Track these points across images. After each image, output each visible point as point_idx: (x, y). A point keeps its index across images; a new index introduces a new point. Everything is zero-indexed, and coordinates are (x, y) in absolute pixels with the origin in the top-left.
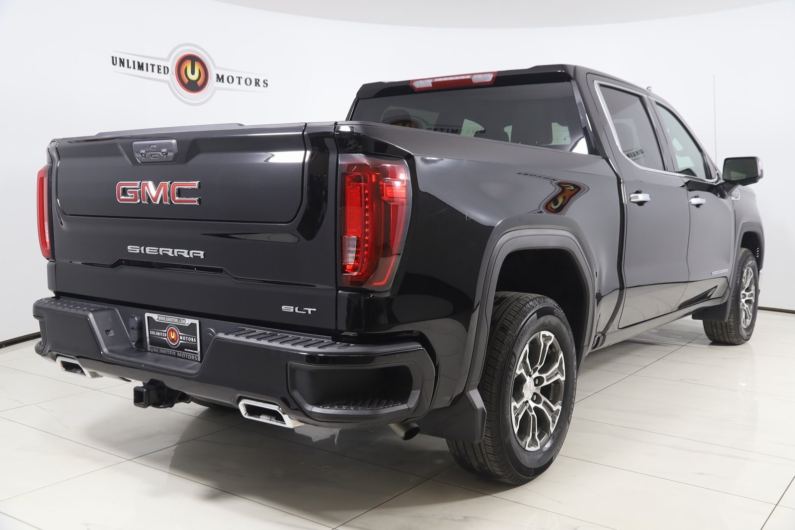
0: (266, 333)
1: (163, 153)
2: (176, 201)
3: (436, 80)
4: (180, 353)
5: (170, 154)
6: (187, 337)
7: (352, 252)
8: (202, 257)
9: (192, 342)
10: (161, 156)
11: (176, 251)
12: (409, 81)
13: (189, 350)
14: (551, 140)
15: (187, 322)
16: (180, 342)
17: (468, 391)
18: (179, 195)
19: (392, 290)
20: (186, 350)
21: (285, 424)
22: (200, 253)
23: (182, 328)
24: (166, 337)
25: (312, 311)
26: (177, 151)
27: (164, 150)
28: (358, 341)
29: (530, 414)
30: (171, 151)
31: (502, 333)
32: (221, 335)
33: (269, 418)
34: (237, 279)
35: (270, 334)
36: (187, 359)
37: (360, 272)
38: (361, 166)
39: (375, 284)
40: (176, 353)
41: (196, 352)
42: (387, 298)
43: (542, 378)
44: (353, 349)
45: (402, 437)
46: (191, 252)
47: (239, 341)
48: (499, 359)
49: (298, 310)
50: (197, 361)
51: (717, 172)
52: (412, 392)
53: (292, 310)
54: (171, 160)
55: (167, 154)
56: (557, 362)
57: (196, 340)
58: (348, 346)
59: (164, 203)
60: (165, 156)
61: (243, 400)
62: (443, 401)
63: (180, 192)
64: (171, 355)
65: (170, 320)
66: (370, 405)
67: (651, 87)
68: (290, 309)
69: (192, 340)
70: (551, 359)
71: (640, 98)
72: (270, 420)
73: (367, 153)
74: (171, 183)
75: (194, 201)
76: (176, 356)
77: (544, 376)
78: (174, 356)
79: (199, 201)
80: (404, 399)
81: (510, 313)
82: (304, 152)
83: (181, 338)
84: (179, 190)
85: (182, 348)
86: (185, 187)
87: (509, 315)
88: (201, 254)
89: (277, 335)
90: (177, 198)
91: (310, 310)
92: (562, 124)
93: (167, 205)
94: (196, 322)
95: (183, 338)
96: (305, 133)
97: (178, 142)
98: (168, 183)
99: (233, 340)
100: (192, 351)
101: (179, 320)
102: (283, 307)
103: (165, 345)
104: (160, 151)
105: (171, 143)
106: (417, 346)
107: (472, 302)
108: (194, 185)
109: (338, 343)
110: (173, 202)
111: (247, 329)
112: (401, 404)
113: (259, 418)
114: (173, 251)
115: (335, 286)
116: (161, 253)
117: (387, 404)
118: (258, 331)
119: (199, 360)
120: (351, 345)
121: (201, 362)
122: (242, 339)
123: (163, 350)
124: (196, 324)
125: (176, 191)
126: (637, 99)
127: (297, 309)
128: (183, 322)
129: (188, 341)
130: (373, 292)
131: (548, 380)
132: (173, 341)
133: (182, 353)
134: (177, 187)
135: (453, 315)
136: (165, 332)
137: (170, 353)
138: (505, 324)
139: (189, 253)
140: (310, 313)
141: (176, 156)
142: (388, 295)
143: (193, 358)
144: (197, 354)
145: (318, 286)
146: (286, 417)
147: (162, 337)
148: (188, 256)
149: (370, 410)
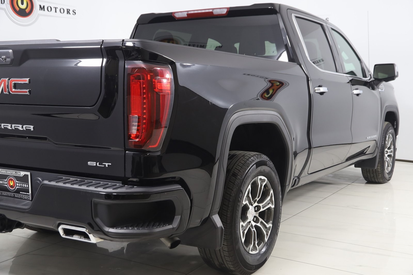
0: (77, 180)
1: (2, 59)
2: (13, 92)
3: (189, 12)
4: (17, 195)
5: (8, 60)
6: (22, 184)
7: (135, 126)
8: (32, 130)
9: (25, 187)
10: (1, 60)
11: (13, 125)
12: (172, 13)
13: (23, 193)
14: (264, 53)
15: (22, 174)
16: (17, 187)
17: (212, 216)
18: (15, 87)
19: (161, 151)
20: (21, 193)
21: (90, 240)
22: (30, 127)
23: (18, 178)
24: (7, 184)
25: (108, 165)
26: (13, 58)
27: (4, 57)
28: (139, 184)
29: (252, 230)
30: (8, 57)
31: (234, 178)
32: (46, 182)
33: (79, 237)
34: (57, 144)
35: (80, 180)
36: (22, 199)
37: (140, 138)
38: (141, 69)
39: (150, 146)
40: (14, 195)
41: (28, 194)
42: (158, 156)
43: (260, 206)
44: (136, 189)
45: (169, 247)
46: (24, 126)
47: (59, 186)
48: (232, 195)
49: (99, 165)
50: (29, 200)
51: (370, 73)
52: (175, 217)
53: (95, 165)
54: (9, 63)
55: (5, 59)
56: (269, 196)
57: (28, 185)
58: (133, 187)
59: (4, 93)
60: (5, 61)
61: (62, 225)
62: (196, 222)
63: (16, 86)
64: (11, 197)
65: (9, 172)
66: (148, 226)
67: (328, 18)
68: (94, 164)
69: (26, 186)
70: (265, 194)
71: (321, 25)
72: (80, 238)
73: (144, 61)
74: (9, 79)
75: (26, 92)
76: (14, 197)
77: (261, 205)
78: (12, 197)
79: (30, 92)
80: (170, 221)
81: (239, 164)
82: (102, 59)
83: (18, 184)
84: (15, 84)
85: (18, 191)
86: (19, 82)
87: (238, 166)
88: (32, 128)
89: (84, 181)
90: (14, 90)
91: (107, 164)
92: (272, 42)
93: (7, 94)
94: (28, 173)
95: (19, 185)
96: (102, 47)
97: (14, 51)
98: (7, 79)
99: (55, 185)
100: (25, 193)
101: (16, 172)
102: (89, 163)
103: (6, 190)
104: (1, 58)
105: (9, 52)
106: (179, 187)
107: (214, 158)
108: (26, 81)
109: (126, 186)
110: (11, 92)
111: (64, 178)
112: (168, 225)
113: (72, 237)
114: (11, 126)
115: (124, 148)
116: (3, 127)
117: (159, 225)
118: (72, 179)
119: (30, 199)
120: (135, 187)
121: (32, 200)
122: (61, 184)
123: (5, 193)
124: (28, 175)
125: (12, 85)
126: (319, 26)
127: (98, 163)
128: (19, 174)
129: (22, 186)
130: (149, 152)
131: (263, 208)
132: (12, 187)
133: (18, 195)
134: (13, 82)
135: (201, 166)
136: (6, 181)
137: (10, 195)
138: (236, 172)
139: (22, 127)
140: (107, 166)
141: (12, 61)
142: (159, 154)
143: (26, 198)
144: (29, 195)
145: (112, 148)
146: (91, 236)
147: (4, 184)
148: (22, 129)
149: (148, 229)
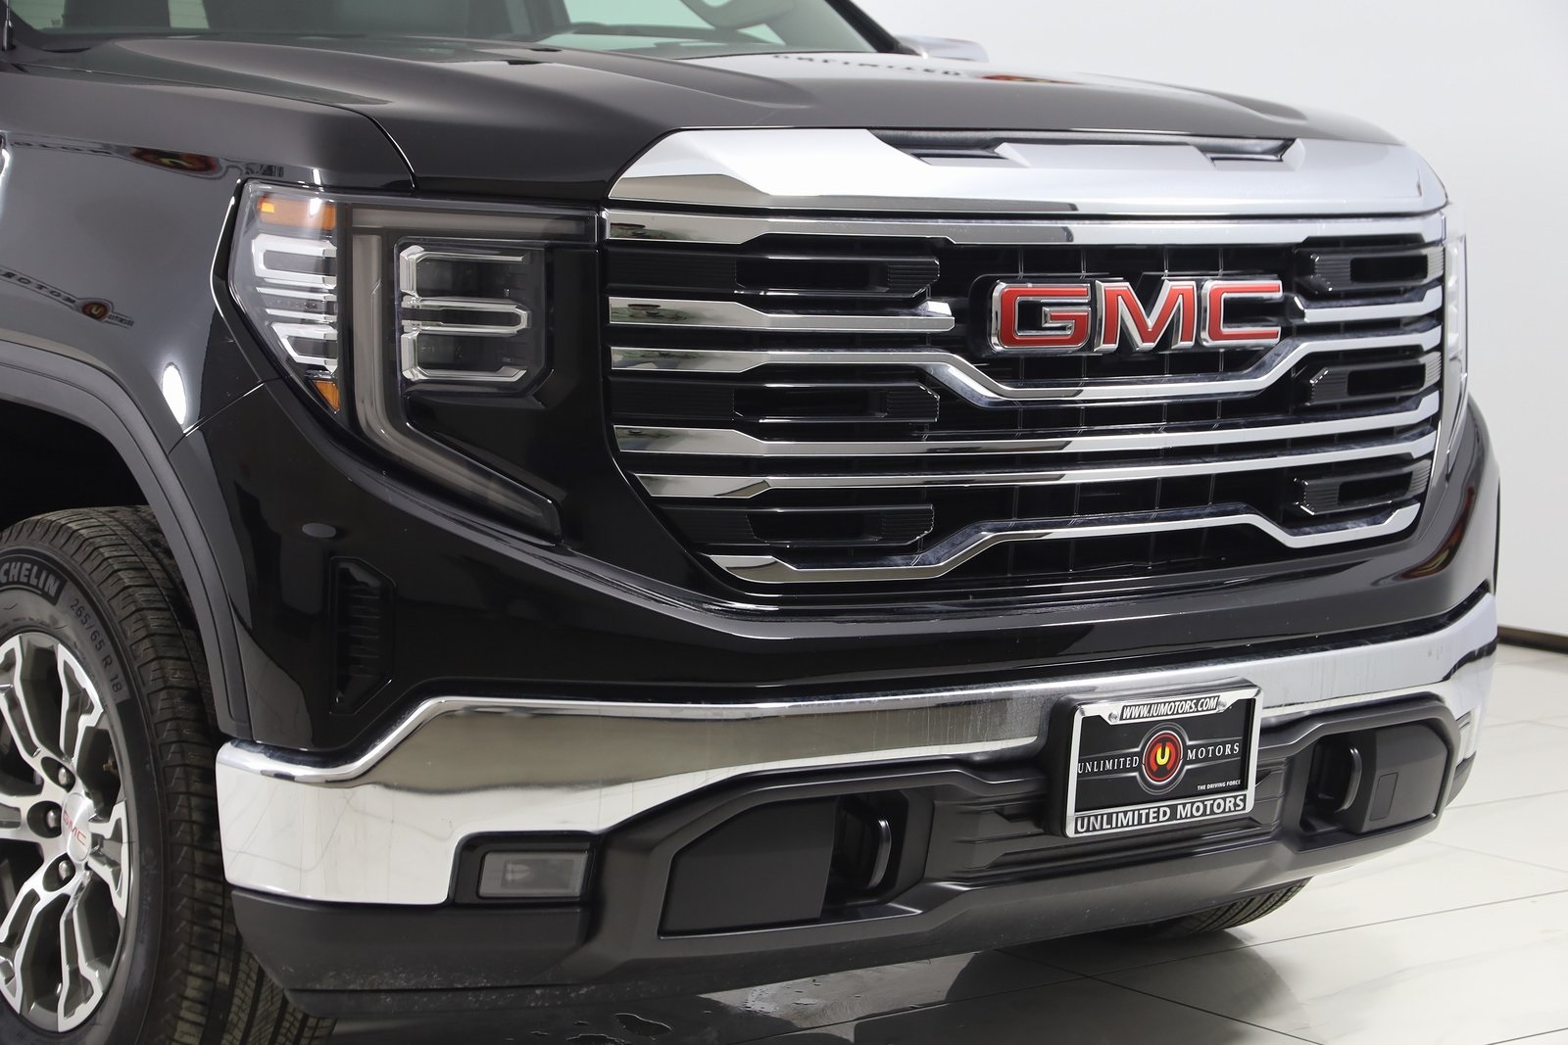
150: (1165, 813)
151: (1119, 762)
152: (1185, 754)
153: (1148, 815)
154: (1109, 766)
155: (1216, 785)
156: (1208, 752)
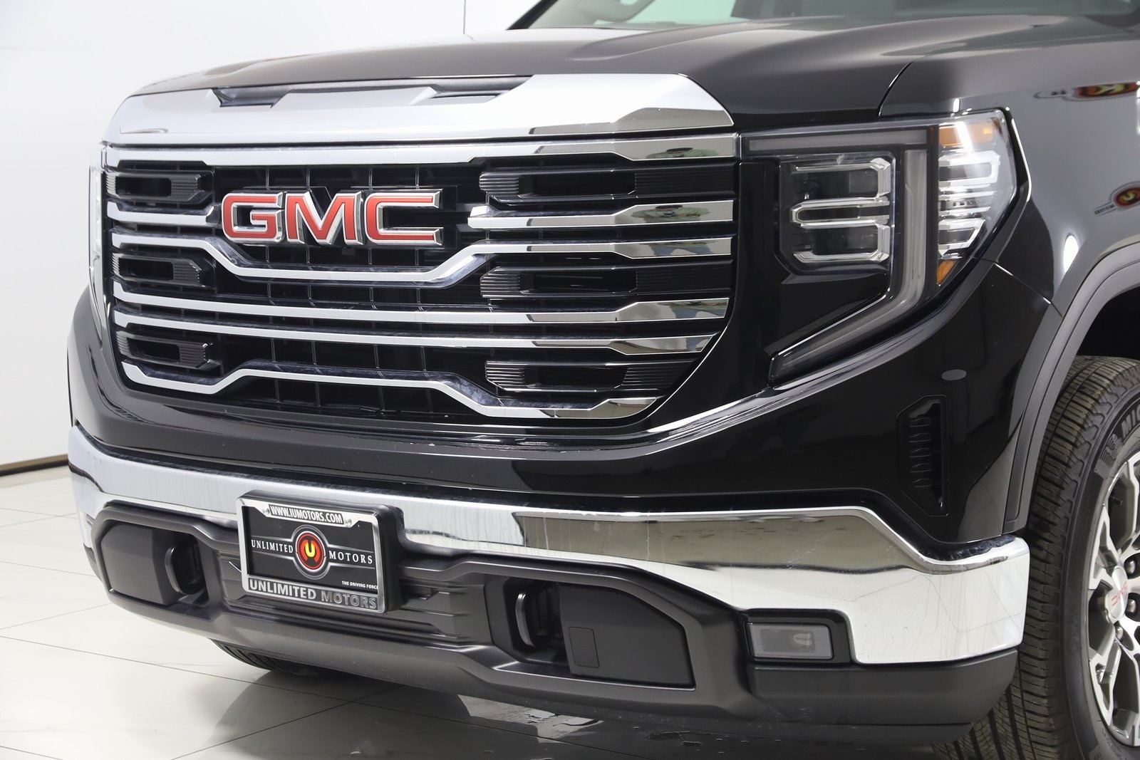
150: (312, 594)
151: (279, 547)
152: (328, 555)
153: (299, 591)
154: (272, 547)
155: (358, 585)
156: (346, 556)
